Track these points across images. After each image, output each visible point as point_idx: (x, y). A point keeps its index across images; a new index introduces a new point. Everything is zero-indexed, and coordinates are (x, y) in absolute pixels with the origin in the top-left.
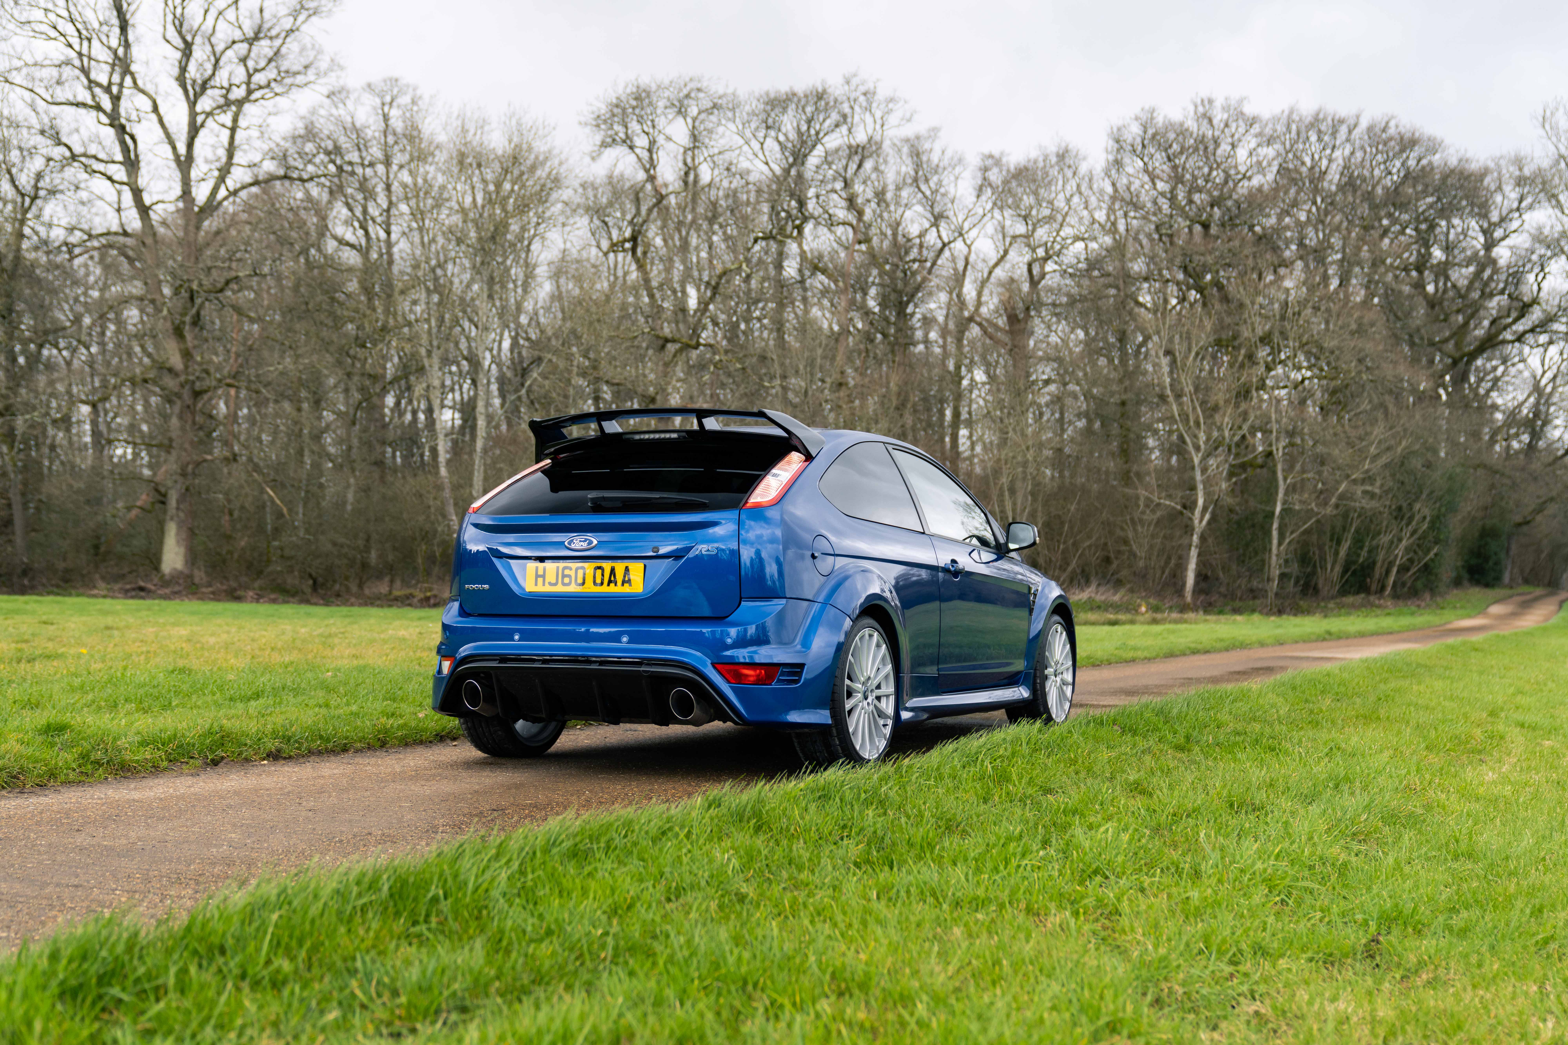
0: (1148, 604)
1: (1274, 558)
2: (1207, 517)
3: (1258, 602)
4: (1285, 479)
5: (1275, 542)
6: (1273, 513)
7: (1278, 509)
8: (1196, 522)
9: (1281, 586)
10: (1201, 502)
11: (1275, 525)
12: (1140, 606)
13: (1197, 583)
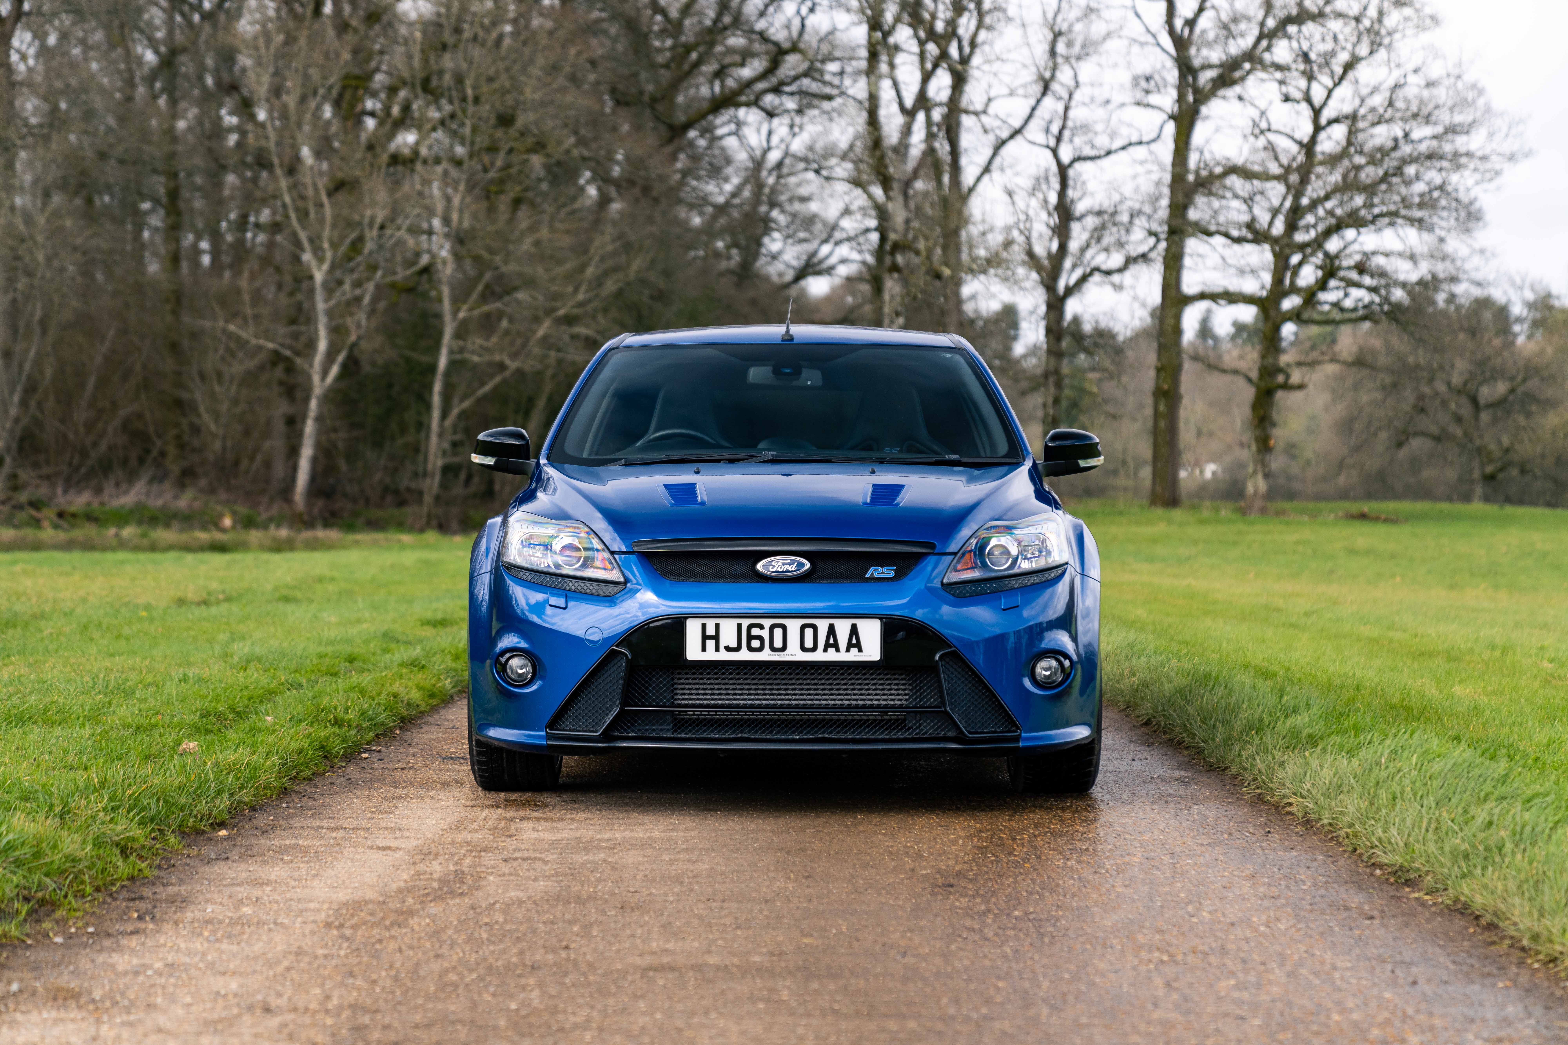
0: (234, 514)
1: (434, 439)
2: (335, 370)
3: (408, 510)
4: (455, 313)
5: (436, 413)
6: (432, 369)
7: (443, 362)
8: (316, 378)
9: (444, 486)
10: (322, 345)
11: (437, 387)
12: (221, 516)
13: (313, 478)
